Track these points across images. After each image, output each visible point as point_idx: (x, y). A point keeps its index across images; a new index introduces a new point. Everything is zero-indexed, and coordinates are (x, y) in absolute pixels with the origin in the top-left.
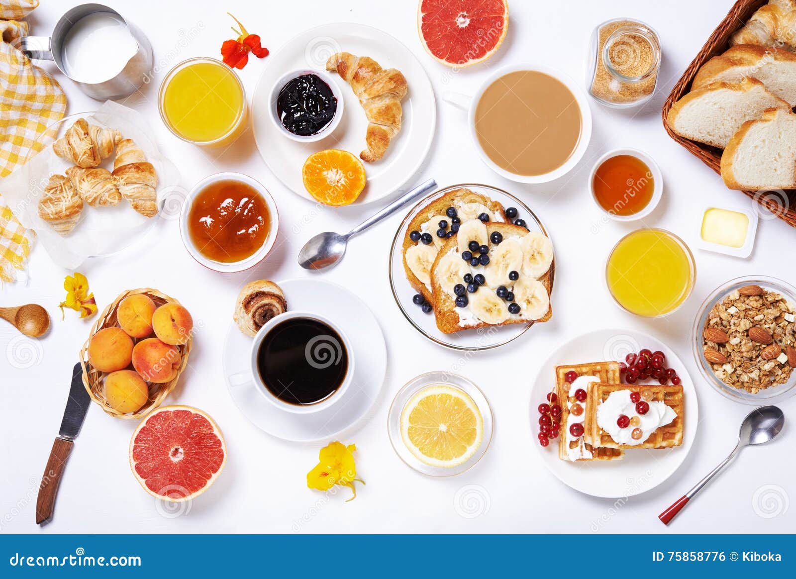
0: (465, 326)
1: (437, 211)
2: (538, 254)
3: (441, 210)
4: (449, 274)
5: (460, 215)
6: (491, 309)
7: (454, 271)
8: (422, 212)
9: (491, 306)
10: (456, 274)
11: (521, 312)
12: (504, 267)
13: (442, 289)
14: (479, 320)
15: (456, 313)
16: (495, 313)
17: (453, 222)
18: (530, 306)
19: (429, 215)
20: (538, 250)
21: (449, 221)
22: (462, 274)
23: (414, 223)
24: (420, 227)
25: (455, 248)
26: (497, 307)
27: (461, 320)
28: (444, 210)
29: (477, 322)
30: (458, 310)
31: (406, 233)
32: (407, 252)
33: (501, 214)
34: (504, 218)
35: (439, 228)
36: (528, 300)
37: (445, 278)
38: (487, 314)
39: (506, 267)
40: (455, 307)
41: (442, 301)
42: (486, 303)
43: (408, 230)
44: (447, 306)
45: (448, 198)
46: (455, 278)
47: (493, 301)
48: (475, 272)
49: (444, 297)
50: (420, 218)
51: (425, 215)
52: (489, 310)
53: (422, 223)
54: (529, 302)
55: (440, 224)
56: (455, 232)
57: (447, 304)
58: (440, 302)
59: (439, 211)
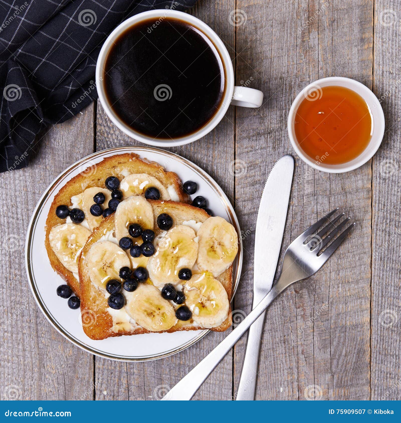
0: (119, 331)
1: (93, 181)
2: (218, 246)
3: (99, 180)
4: (101, 265)
5: (124, 187)
6: (155, 314)
7: (109, 261)
8: (73, 180)
9: (154, 309)
10: (111, 266)
11: (194, 318)
12: (173, 261)
13: (92, 284)
14: (138, 325)
15: (108, 314)
16: (158, 318)
17: (113, 195)
18: (204, 311)
19: (82, 185)
20: (219, 240)
21: (108, 193)
22: (118, 266)
23: (61, 195)
24: (71, 200)
25: (112, 232)
26: (161, 311)
27: (114, 324)
28: (103, 180)
29: (134, 327)
30: (111, 311)
31: (52, 207)
32: (51, 232)
33: (176, 189)
34: (179, 194)
35: (94, 203)
36: (202, 303)
37: (95, 269)
38: (149, 320)
39: (177, 261)
40: (108, 307)
41: (91, 299)
42: (147, 305)
43: (54, 203)
44: (98, 305)
45: (108, 165)
46: (109, 270)
47: (156, 302)
48: (136, 263)
49: (94, 293)
50: (70, 188)
51: (77, 185)
52: (151, 314)
53: (72, 196)
54: (203, 306)
55: (95, 198)
56: (112, 210)
57: (97, 302)
58: (89, 299)
59: (96, 181)
